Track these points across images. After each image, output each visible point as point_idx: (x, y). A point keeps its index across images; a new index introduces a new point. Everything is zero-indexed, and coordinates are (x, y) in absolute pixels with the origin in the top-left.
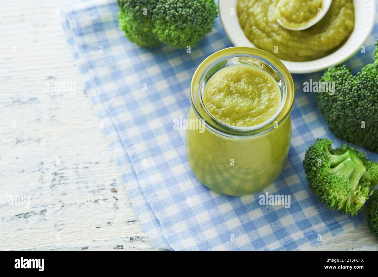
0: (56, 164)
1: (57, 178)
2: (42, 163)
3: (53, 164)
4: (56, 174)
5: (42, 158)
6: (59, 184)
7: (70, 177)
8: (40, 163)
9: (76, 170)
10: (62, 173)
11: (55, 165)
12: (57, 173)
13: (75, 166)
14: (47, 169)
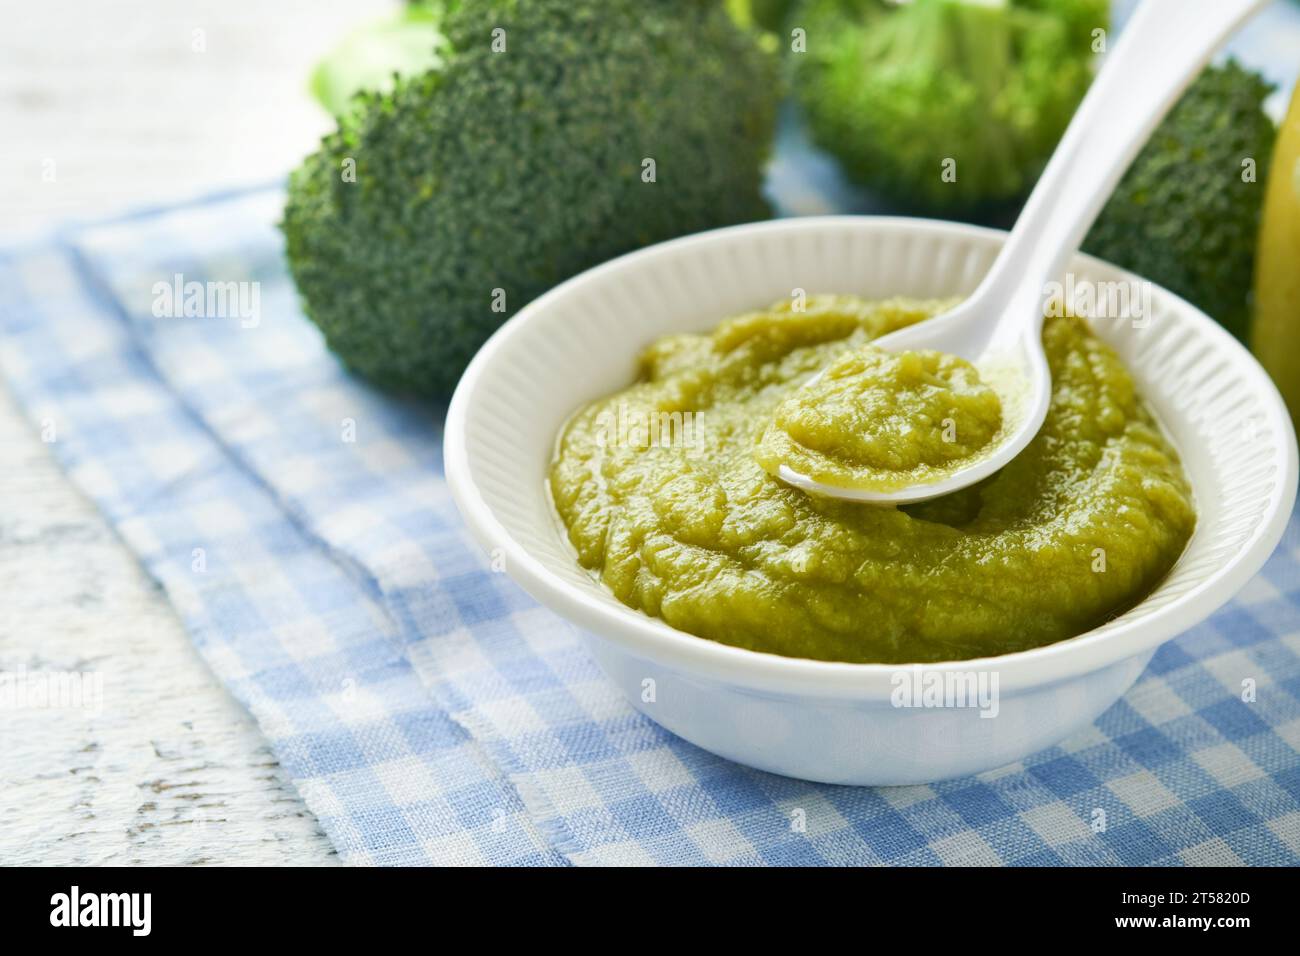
0: (163, 749)
1: (165, 801)
2: (93, 747)
3: (151, 750)
4: (158, 787)
5: (91, 730)
6: (176, 821)
7: (234, 796)
8: (83, 747)
9: (270, 772)
10: (194, 784)
11: (158, 754)
12: (163, 784)
13: (266, 759)
14: (113, 769)
